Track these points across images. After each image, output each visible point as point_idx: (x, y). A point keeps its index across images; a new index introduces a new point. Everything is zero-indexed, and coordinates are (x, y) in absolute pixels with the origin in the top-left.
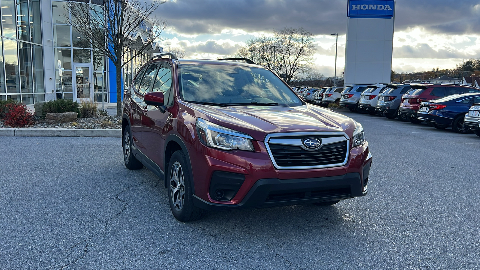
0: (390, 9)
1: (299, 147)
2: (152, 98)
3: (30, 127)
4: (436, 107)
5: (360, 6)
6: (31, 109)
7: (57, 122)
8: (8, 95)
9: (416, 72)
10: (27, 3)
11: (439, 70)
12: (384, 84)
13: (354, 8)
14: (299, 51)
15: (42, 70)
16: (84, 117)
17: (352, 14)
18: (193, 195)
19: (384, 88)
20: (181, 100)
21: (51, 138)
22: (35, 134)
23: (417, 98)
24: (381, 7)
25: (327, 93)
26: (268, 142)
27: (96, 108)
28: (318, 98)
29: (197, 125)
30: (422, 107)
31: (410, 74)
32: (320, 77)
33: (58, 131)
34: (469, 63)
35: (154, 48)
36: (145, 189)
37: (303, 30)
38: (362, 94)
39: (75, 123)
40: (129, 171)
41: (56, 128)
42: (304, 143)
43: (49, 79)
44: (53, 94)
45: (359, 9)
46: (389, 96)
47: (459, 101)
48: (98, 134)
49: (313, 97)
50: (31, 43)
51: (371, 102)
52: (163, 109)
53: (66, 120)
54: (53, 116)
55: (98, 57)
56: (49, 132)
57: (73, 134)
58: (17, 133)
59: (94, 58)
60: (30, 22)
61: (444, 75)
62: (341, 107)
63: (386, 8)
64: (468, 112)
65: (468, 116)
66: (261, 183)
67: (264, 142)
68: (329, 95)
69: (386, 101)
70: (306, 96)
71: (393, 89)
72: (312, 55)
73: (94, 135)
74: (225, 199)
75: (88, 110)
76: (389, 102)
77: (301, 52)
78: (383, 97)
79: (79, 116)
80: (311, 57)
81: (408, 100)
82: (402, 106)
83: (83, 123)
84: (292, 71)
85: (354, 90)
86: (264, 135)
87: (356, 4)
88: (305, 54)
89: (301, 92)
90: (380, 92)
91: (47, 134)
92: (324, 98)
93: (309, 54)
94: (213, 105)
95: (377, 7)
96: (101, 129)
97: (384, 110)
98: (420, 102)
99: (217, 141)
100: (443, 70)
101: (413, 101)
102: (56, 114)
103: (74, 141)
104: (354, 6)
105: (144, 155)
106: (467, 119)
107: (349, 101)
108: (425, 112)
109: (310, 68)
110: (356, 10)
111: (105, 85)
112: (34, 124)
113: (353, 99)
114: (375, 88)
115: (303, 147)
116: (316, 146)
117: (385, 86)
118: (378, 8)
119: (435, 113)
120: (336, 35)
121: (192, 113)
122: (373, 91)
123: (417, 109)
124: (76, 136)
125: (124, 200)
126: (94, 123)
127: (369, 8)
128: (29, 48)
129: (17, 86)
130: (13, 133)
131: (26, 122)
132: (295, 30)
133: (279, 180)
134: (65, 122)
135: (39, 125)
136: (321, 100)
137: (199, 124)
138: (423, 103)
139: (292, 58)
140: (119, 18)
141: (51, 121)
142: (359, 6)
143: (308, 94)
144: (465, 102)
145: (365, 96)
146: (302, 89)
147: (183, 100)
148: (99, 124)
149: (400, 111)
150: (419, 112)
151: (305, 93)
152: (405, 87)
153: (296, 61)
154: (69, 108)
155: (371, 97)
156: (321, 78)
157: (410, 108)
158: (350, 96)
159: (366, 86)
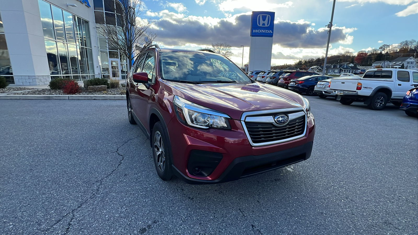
0: (272, 32)
1: (271, 124)
2: (139, 77)
3: (78, 94)
4: (299, 82)
6: (81, 84)
7: (95, 91)
8: (73, 76)
9: (277, 65)
10: (81, 26)
11: (287, 65)
12: (269, 71)
13: (254, 32)
14: (224, 54)
15: (92, 62)
16: (112, 88)
17: (253, 35)
18: (172, 165)
19: (269, 73)
20: (161, 79)
21: (90, 101)
22: (81, 98)
23: (287, 78)
24: (267, 31)
26: (245, 121)
27: (119, 83)
29: (174, 103)
30: (291, 82)
31: (274, 66)
33: (94, 96)
34: (300, 62)
36: (139, 142)
38: (258, 75)
39: (105, 92)
40: (131, 125)
41: (94, 95)
42: (275, 120)
43: (96, 67)
44: (99, 75)
45: (256, 32)
46: (272, 77)
47: (311, 79)
48: (118, 98)
50: (85, 47)
52: (148, 86)
53: (100, 90)
54: (92, 88)
55: (123, 56)
56: (89, 97)
57: (103, 98)
58: (70, 98)
59: (121, 56)
60: (84, 36)
61: (289, 67)
63: (270, 32)
64: (316, 85)
65: (316, 87)
66: (237, 161)
67: (240, 120)
69: (271, 79)
71: (274, 73)
73: (116, 99)
74: (202, 175)
75: (114, 84)
76: (272, 80)
78: (269, 77)
79: (108, 88)
81: (283, 79)
82: (279, 81)
83: (110, 91)
85: (254, 74)
86: (240, 113)
87: (255, 29)
90: (267, 75)
91: (88, 99)
93: (229, 56)
94: (187, 83)
95: (265, 31)
96: (120, 96)
98: (290, 80)
99: (194, 119)
100: (289, 65)
101: (285, 79)
102: (94, 87)
103: (103, 103)
104: (254, 30)
105: (138, 118)
106: (316, 88)
108: (293, 85)
110: (255, 33)
111: (127, 71)
112: (81, 92)
113: (254, 78)
114: (265, 72)
115: (275, 124)
116: (285, 122)
118: (266, 32)
119: (298, 85)
121: (170, 90)
122: (264, 74)
123: (289, 83)
124: (105, 99)
125: (121, 154)
126: (117, 92)
127: (261, 32)
128: (84, 50)
129: (78, 71)
130: (67, 98)
131: (76, 91)
132: (222, 44)
133: (254, 156)
134: (99, 91)
135: (84, 93)
137: (177, 101)
138: (292, 80)
140: (129, 30)
141: (91, 91)
142: (256, 30)
144: (313, 80)
147: (162, 78)
148: (119, 92)
149: (278, 84)
150: (289, 85)
154: (102, 83)
155: (263, 77)
157: (284, 83)
158: (252, 77)
159: (260, 72)
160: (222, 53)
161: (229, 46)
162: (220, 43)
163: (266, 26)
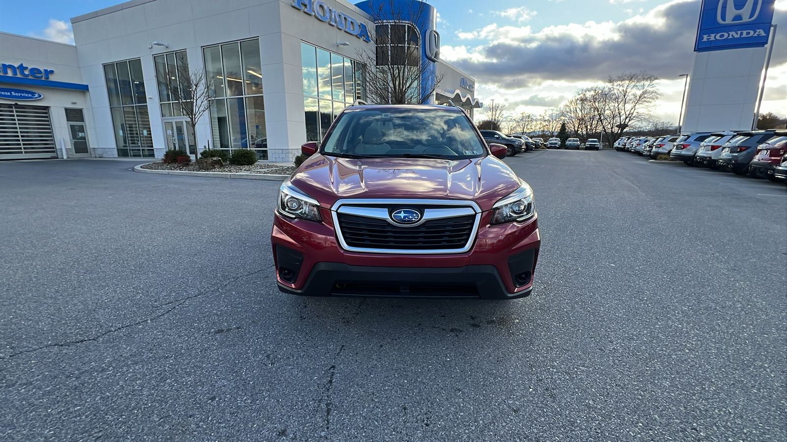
0: (763, 34)
1: (384, 221)
5: (715, 36)
12: (735, 132)
13: (706, 40)
14: (638, 97)
17: (702, 47)
19: (734, 137)
23: (781, 149)
24: (748, 34)
25: (659, 143)
26: (336, 211)
28: (648, 149)
32: (668, 126)
35: (473, 103)
37: (645, 73)
38: (702, 143)
42: (392, 215)
45: (713, 39)
46: (738, 147)
49: (643, 148)
51: (713, 154)
62: (672, 159)
63: (757, 33)
67: (330, 210)
68: (660, 146)
69: (734, 152)
70: (635, 147)
71: (748, 137)
72: (655, 101)
76: (737, 154)
77: (640, 99)
78: (729, 147)
80: (653, 103)
81: (766, 152)
82: (756, 159)
84: (627, 120)
85: (691, 140)
87: (709, 34)
88: (645, 101)
89: (631, 142)
90: (727, 142)
92: (654, 149)
93: (650, 100)
95: (742, 34)
97: (728, 164)
101: (774, 152)
104: (706, 36)
107: (684, 152)
109: (651, 116)
110: (709, 41)
113: (689, 150)
114: (722, 136)
116: (413, 221)
117: (736, 134)
118: (744, 35)
120: (686, 76)
122: (717, 140)
123: (777, 163)
127: (729, 36)
132: (635, 75)
133: (347, 265)
136: (650, 151)
139: (628, 107)
142: (713, 35)
143: (638, 145)
145: (705, 146)
146: (633, 139)
147: (322, 151)
149: (752, 165)
150: (780, 168)
151: (635, 144)
152: (766, 135)
153: (633, 109)
155: (713, 148)
156: (670, 127)
157: (770, 161)
158: (684, 147)
159: (710, 134)
160: (632, 95)
161: (653, 79)
162: (629, 74)
163: (746, 19)
